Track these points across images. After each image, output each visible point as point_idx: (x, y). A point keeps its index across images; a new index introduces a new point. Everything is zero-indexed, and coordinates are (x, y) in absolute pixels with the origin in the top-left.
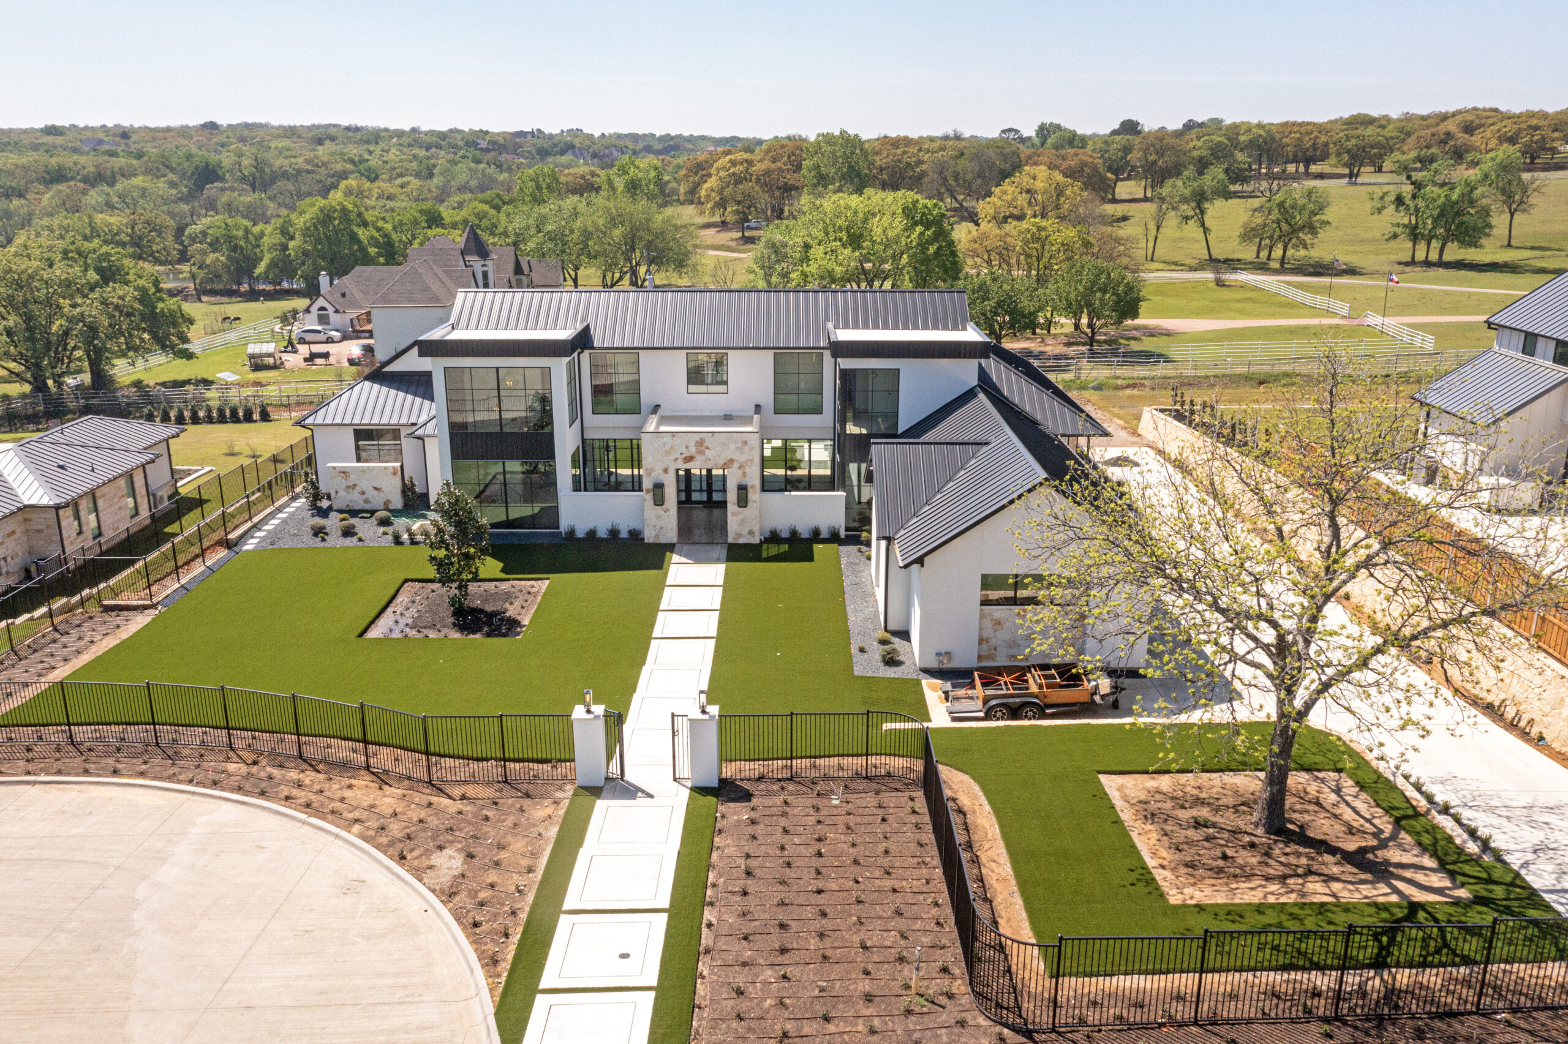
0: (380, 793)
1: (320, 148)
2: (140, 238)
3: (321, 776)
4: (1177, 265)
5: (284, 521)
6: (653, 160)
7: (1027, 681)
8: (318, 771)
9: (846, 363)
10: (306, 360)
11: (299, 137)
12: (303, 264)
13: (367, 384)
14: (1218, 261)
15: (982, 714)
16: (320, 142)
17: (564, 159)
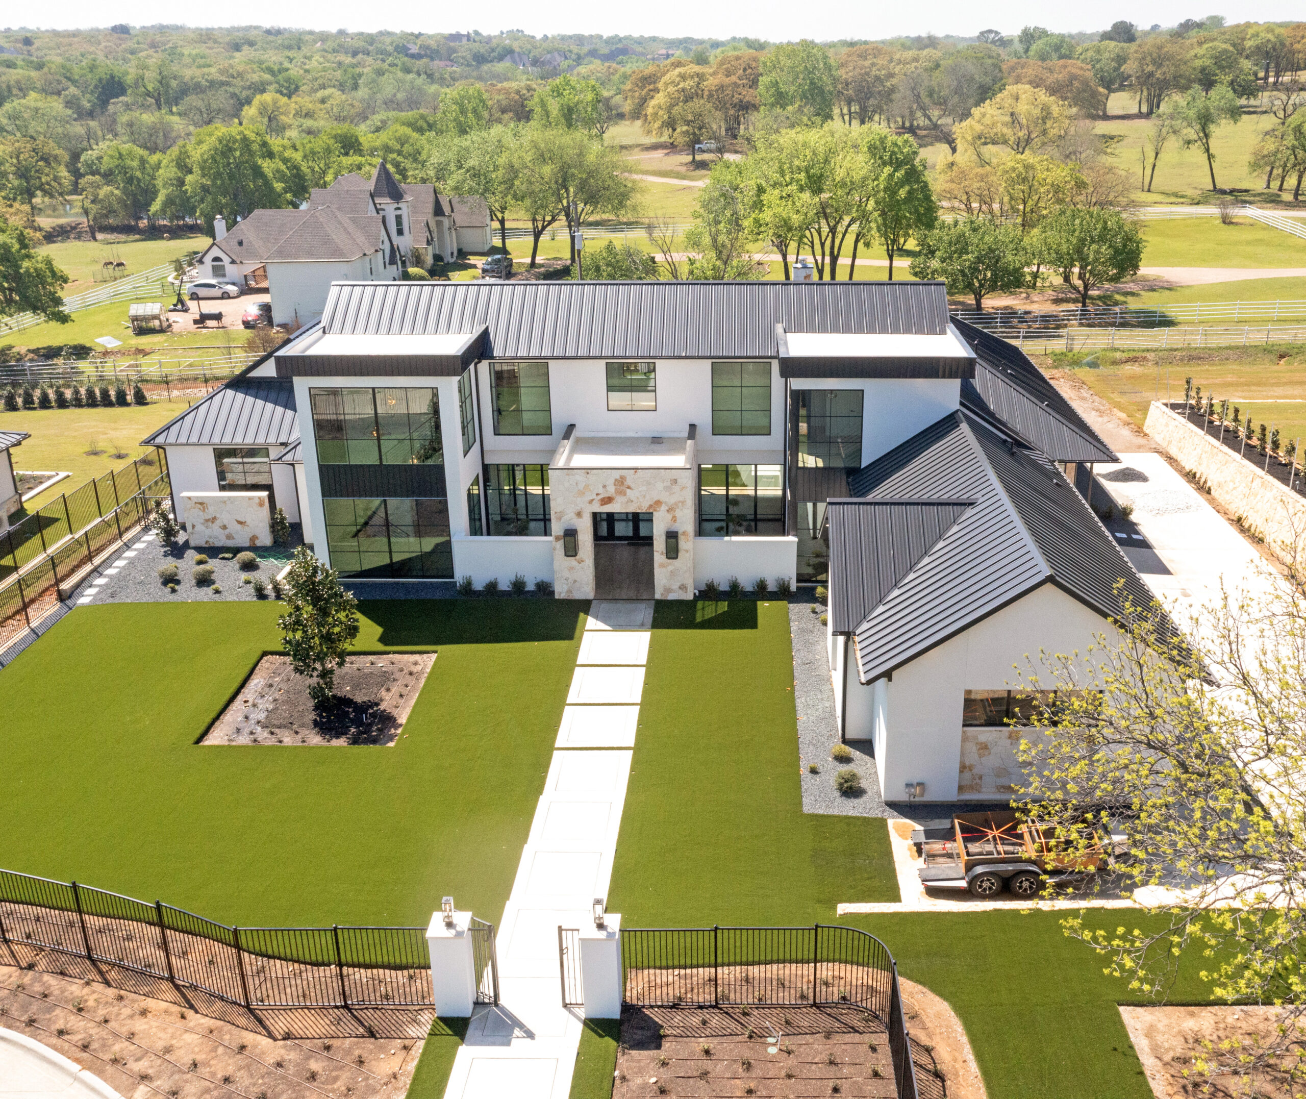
0: (180, 1023)
1: (237, 54)
2: (27, 170)
3: (111, 992)
4: (1177, 197)
5: (132, 562)
6: (596, 66)
7: (1021, 836)
8: (107, 983)
9: (799, 384)
10: (196, 322)
11: (215, 42)
12: (202, 201)
13: (230, 393)
14: (1223, 192)
15: (963, 884)
16: (237, 47)
17: (500, 67)
